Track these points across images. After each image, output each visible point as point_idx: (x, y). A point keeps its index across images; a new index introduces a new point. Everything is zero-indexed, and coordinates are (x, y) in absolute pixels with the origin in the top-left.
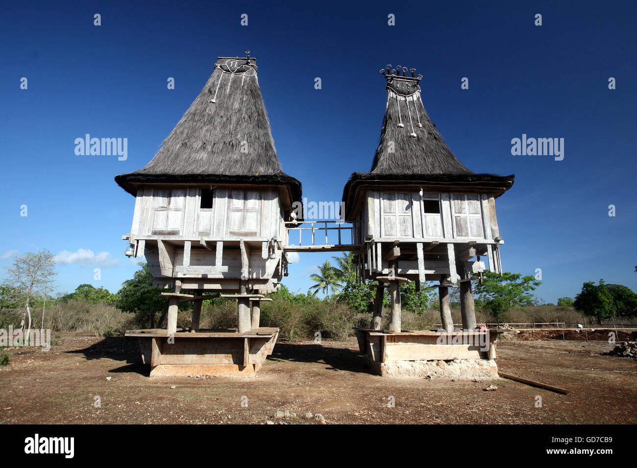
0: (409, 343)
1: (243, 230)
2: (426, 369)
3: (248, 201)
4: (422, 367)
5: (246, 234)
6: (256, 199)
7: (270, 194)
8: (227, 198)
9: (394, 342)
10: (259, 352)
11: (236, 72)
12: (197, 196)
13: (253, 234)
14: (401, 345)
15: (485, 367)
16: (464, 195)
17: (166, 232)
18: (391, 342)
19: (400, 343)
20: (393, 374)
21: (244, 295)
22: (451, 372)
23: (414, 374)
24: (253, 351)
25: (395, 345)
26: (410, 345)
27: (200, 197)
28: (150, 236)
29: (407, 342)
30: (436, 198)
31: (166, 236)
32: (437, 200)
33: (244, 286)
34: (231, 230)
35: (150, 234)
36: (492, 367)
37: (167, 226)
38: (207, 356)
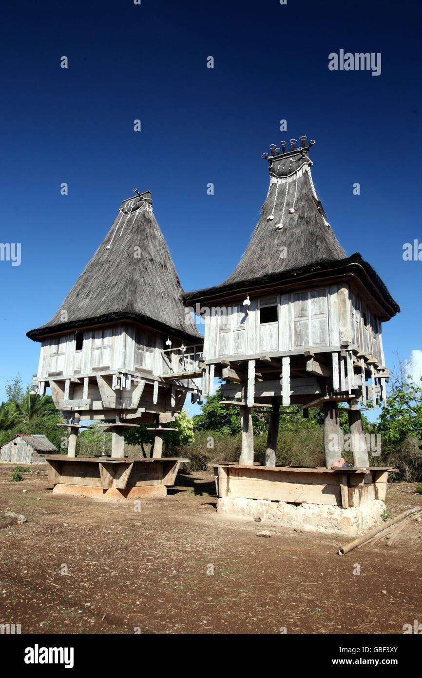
0: (252, 479)
1: (101, 366)
2: (263, 510)
3: (105, 339)
4: (259, 507)
5: (103, 369)
6: (110, 336)
7: (120, 329)
8: (91, 339)
9: (238, 476)
10: (121, 477)
11: (132, 212)
12: (73, 341)
13: (107, 368)
14: (245, 480)
15: (335, 516)
16: (307, 292)
17: (56, 374)
18: (235, 476)
19: (244, 478)
20: (227, 511)
21: (119, 423)
22: (291, 517)
23: (249, 513)
24: (117, 476)
25: (238, 479)
26: (254, 480)
27: (75, 341)
28: (46, 378)
29: (251, 477)
30: (273, 303)
31: (55, 377)
32: (275, 305)
33: (118, 416)
34: (94, 367)
35: (47, 376)
36: (344, 518)
37: (56, 369)
38: (88, 479)
